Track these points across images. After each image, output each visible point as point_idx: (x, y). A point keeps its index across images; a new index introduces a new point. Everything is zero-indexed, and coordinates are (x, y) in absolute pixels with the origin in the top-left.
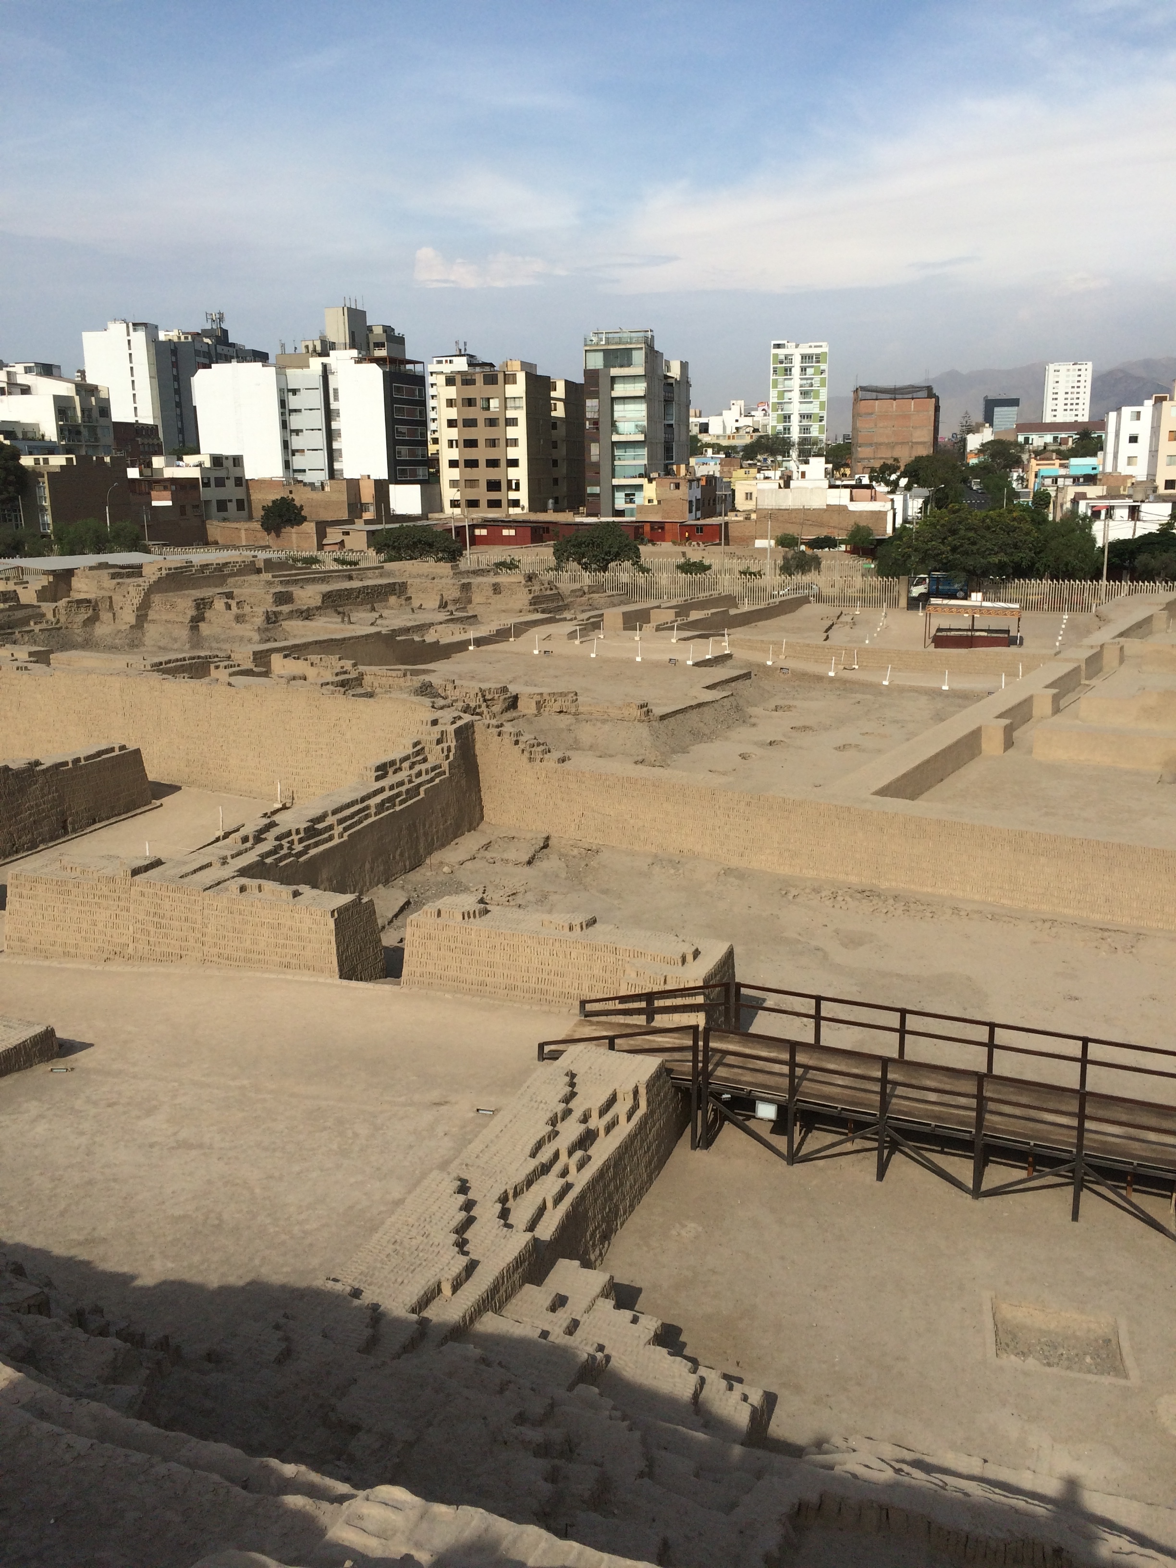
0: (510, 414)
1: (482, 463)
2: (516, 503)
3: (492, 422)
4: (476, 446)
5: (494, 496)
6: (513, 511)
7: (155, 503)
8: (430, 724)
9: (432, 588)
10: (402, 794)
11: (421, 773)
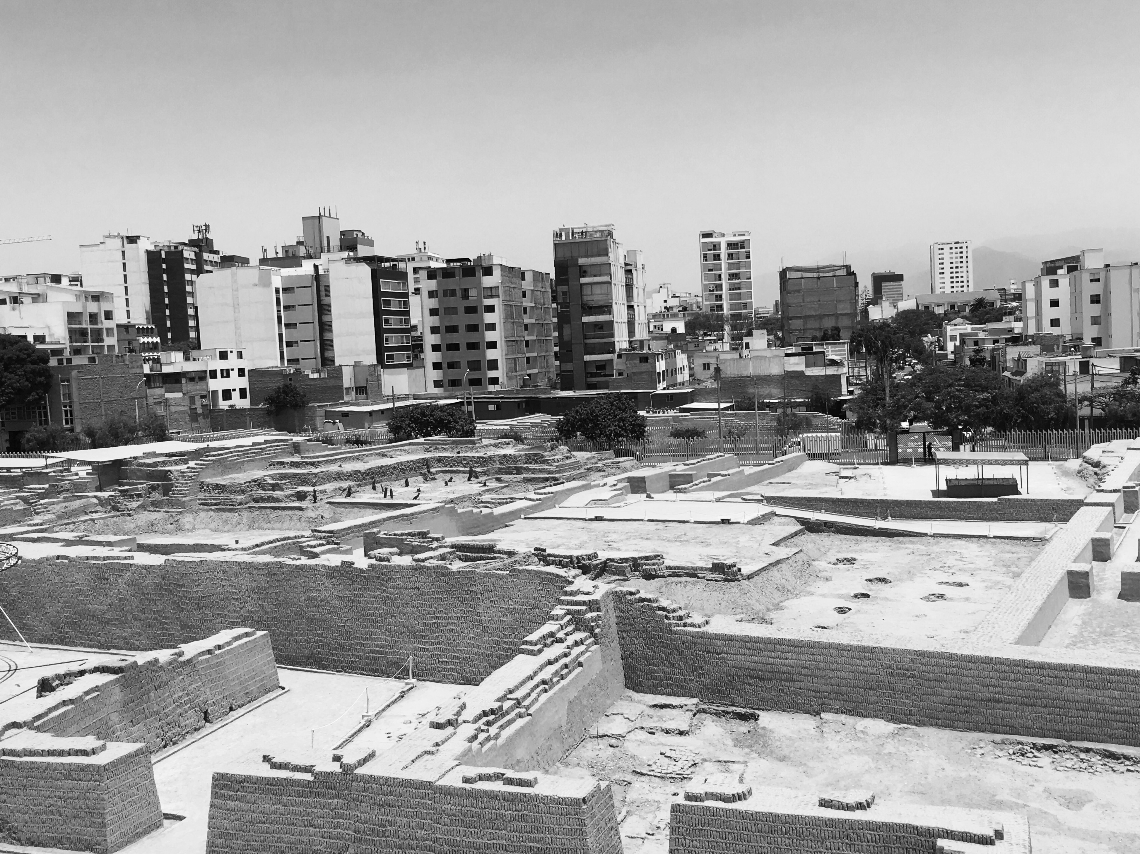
0: (488, 302)
1: (463, 347)
2: (494, 381)
3: (471, 310)
4: (457, 331)
5: (476, 375)
6: (492, 388)
7: (168, 395)
8: (572, 594)
9: (459, 461)
10: (566, 666)
11: (576, 644)
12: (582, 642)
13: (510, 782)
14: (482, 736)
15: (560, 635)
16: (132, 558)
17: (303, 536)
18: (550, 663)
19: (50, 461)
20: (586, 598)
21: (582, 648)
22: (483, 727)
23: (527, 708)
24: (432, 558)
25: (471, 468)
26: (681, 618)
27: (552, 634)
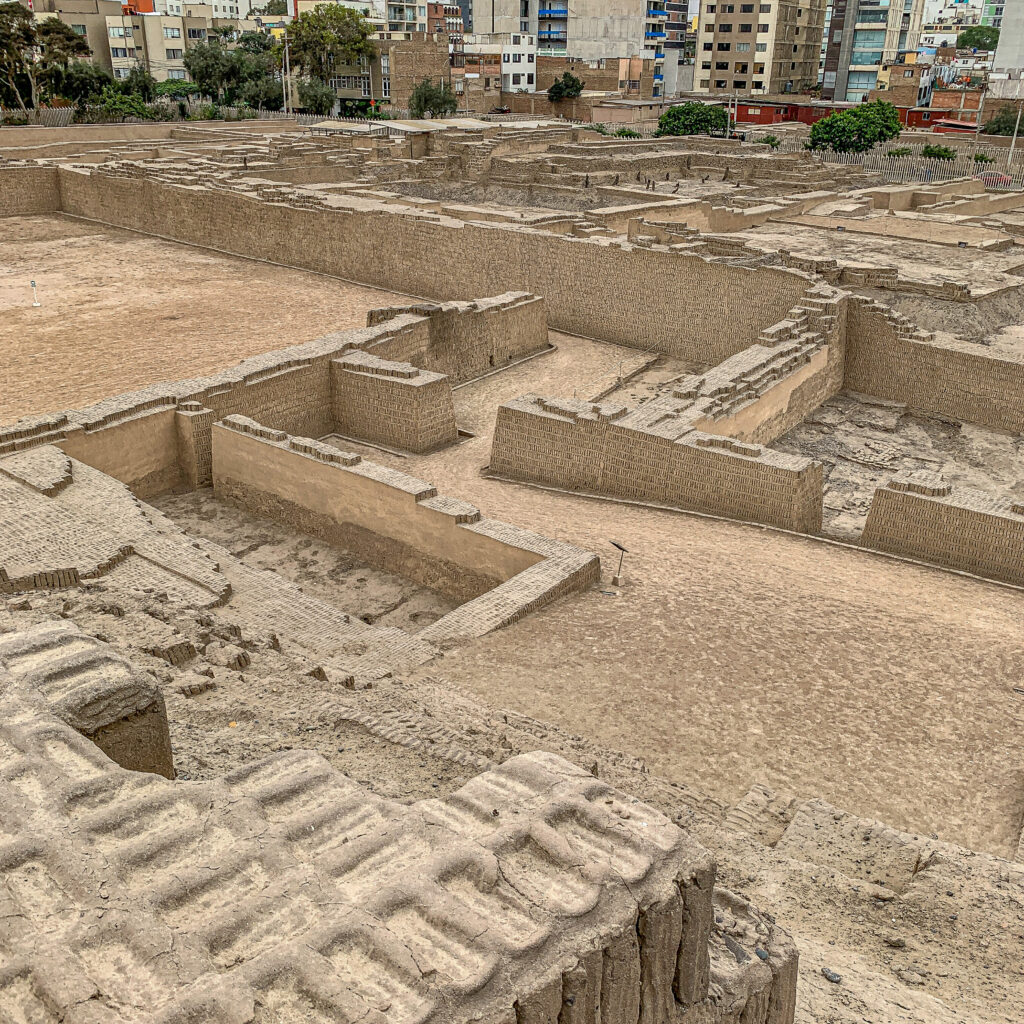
2: (758, 85)
3: (748, 8)
4: (730, 31)
5: (741, 78)
7: (467, 76)
8: (812, 295)
9: (718, 161)
10: (796, 359)
11: (808, 341)
12: (813, 340)
13: (737, 450)
14: (716, 409)
15: (796, 332)
16: (438, 220)
17: (577, 217)
18: (782, 355)
19: (373, 127)
20: (823, 301)
21: (813, 346)
22: (717, 402)
23: (757, 391)
24: (686, 249)
25: (728, 168)
26: (908, 330)
27: (787, 330)
